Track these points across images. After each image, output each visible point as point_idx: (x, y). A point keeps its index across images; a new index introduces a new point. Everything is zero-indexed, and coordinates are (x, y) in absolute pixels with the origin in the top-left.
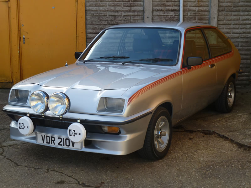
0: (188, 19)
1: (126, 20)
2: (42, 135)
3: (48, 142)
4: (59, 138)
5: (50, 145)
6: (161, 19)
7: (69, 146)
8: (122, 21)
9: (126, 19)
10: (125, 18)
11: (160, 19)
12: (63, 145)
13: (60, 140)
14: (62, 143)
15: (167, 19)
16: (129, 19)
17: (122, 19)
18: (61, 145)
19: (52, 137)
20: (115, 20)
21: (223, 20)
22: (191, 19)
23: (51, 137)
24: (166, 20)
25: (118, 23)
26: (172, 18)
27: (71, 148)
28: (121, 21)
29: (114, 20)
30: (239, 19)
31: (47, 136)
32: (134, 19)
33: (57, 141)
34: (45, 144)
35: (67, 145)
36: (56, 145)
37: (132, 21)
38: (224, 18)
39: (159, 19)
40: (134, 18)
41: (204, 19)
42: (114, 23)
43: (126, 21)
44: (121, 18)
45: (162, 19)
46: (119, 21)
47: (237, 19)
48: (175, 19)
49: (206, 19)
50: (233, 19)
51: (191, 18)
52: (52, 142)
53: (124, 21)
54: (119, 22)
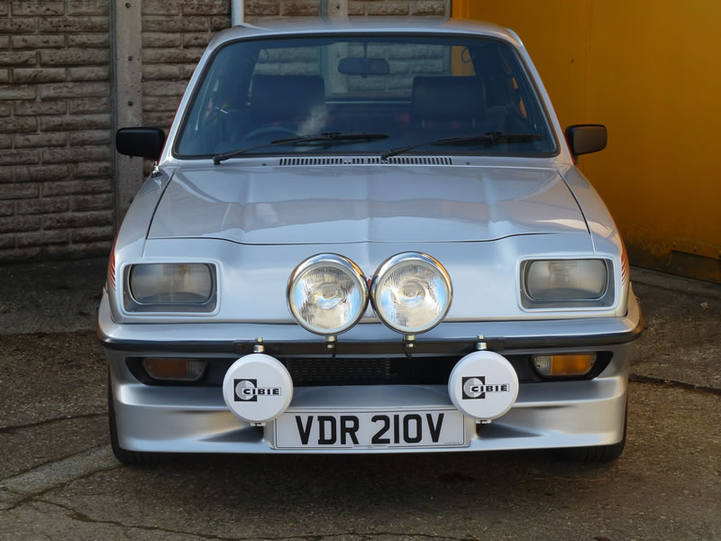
0: (257, 11)
1: (51, 16)
2: (298, 419)
3: (328, 436)
4: (375, 419)
5: (337, 449)
6: (168, 10)
7: (418, 439)
8: (36, 18)
9: (48, 13)
10: (45, 8)
11: (165, 12)
12: (392, 440)
13: (381, 424)
14: (390, 434)
15: (188, 10)
16: (60, 13)
17: (38, 12)
18: (387, 441)
19: (344, 419)
20: (10, 16)
21: (361, 13)
22: (265, 12)
23: (342, 417)
24: (184, 15)
25: (23, 27)
26: (205, 8)
27: (426, 446)
28: (31, 20)
29: (6, 15)
30: (406, 11)
31: (322, 420)
32: (79, 10)
33: (367, 430)
34: (313, 446)
35: (407, 439)
36: (364, 446)
37: (71, 19)
38: (364, 8)
39: (161, 12)
40: (76, 7)
41: (303, 11)
42: (9, 26)
43: (49, 19)
44: (33, 9)
45: (173, 12)
46: (25, 20)
47: (402, 11)
48: (215, 11)
49: (311, 10)
50: (389, 11)
51: (265, 9)
52: (348, 435)
53: (41, 19)
54: (23, 23)
